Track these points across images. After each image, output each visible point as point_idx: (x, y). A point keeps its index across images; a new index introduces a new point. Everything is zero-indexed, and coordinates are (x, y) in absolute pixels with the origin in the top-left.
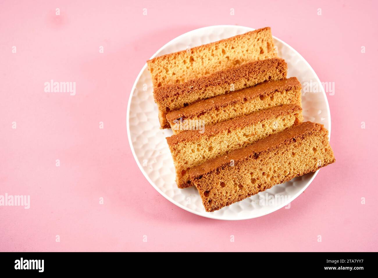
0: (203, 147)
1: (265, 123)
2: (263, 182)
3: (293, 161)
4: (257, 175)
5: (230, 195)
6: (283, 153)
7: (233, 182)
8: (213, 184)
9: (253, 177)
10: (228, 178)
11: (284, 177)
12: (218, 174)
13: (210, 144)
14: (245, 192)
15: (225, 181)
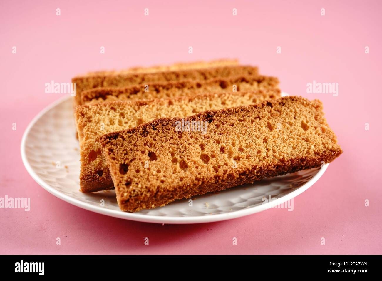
0: (129, 120)
1: (226, 98)
2: (222, 163)
3: (271, 137)
4: (211, 149)
5: (165, 176)
6: (253, 121)
7: (170, 154)
8: (136, 152)
9: (205, 152)
10: (162, 146)
11: (258, 160)
12: (145, 136)
13: (140, 115)
14: (191, 173)
15: (156, 151)
